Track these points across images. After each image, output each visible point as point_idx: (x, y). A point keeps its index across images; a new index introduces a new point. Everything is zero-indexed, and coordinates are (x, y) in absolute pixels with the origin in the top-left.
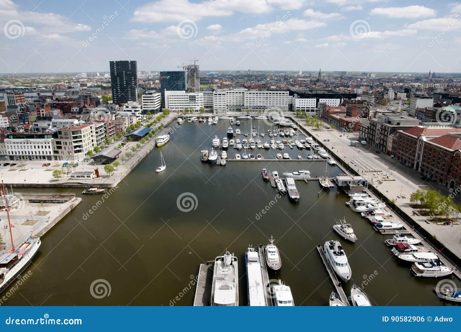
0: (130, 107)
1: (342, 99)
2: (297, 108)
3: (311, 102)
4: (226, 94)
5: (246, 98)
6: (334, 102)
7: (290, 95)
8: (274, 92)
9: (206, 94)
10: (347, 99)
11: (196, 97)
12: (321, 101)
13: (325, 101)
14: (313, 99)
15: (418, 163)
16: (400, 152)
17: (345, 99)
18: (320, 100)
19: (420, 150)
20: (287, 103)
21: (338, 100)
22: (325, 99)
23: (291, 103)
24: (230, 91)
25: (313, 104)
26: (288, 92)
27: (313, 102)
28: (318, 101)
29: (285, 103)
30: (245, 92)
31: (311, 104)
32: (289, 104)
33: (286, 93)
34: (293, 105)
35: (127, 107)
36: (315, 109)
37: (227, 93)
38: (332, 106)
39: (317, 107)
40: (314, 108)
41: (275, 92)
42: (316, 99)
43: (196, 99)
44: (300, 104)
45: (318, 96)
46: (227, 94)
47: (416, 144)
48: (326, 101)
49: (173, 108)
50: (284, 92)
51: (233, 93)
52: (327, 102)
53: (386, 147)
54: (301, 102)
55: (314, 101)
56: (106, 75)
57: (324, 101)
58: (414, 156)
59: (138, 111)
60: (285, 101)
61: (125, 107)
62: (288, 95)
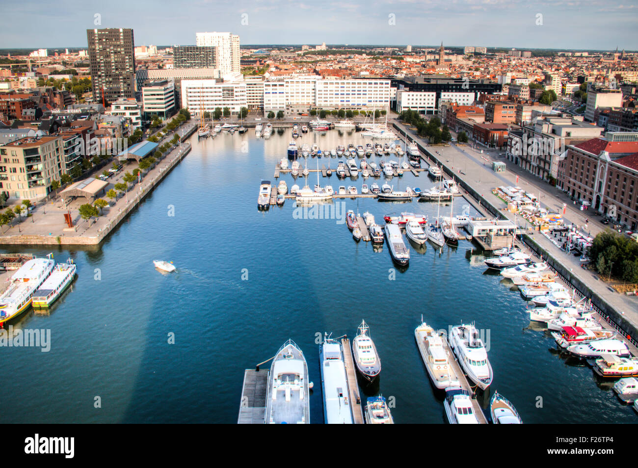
0: (122, 107)
1: (479, 93)
2: (404, 107)
3: (427, 97)
4: (285, 85)
5: (319, 91)
6: (466, 98)
7: (393, 86)
8: (365, 81)
9: (252, 84)
10: (486, 93)
11: (235, 90)
12: (444, 96)
13: (450, 97)
14: (431, 94)
15: (598, 197)
16: (571, 180)
17: (482, 93)
18: (443, 94)
19: (601, 177)
20: (387, 100)
21: (472, 95)
22: (450, 94)
23: (395, 100)
24: (292, 80)
25: (430, 102)
26: (389, 82)
27: (431, 97)
28: (438, 97)
29: (384, 100)
30: (317, 82)
31: (426, 101)
32: (391, 102)
33: (386, 84)
34: (397, 103)
35: (118, 107)
36: (434, 110)
37: (287, 82)
38: (461, 105)
39: (437, 107)
40: (432, 107)
41: (368, 81)
42: (434, 94)
43: (235, 94)
44: (408, 101)
45: (438, 88)
46: (287, 84)
47: (595, 167)
48: (452, 96)
49: (196, 109)
50: (382, 81)
51: (298, 82)
52: (454, 98)
53: (548, 172)
54: (411, 97)
55: (433, 96)
56: (80, 52)
57: (448, 96)
58: (592, 186)
59: (136, 114)
60: (384, 96)
61: (113, 107)
62: (389, 85)
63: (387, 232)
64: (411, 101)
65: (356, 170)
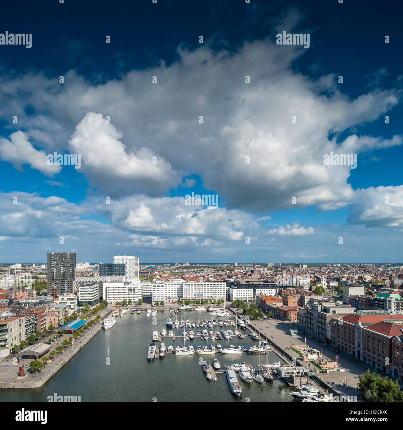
0: (66, 299)
1: (278, 289)
2: (234, 298)
3: (248, 292)
4: (165, 285)
5: (185, 289)
6: (270, 292)
7: (227, 286)
8: (211, 283)
9: (145, 285)
10: (282, 289)
11: (135, 289)
12: (258, 291)
13: (261, 291)
14: (250, 290)
15: (359, 351)
16: (340, 340)
17: (280, 289)
18: (257, 290)
19: (359, 338)
21: (274, 290)
22: (261, 290)
23: (229, 294)
24: (169, 283)
25: (250, 294)
26: (226, 283)
27: (250, 292)
28: (254, 291)
29: (223, 294)
30: (184, 284)
31: (248, 294)
32: (227, 295)
33: (223, 285)
34: (231, 296)
35: (63, 299)
36: (252, 299)
37: (166, 284)
38: (268, 296)
39: (254, 297)
40: (251, 298)
41: (213, 283)
42: (252, 290)
43: (135, 291)
44: (237, 295)
45: (254, 287)
46: (166, 285)
47: (354, 332)
48: (262, 291)
49: (111, 300)
50: (221, 283)
51: (172, 284)
52: (264, 292)
53: (325, 335)
54: (238, 292)
55: (251, 291)
56: (42, 266)
57: (260, 291)
58: (354, 344)
59: (74, 302)
60: (223, 292)
61: (60, 298)
62: (225, 286)
63: (227, 375)
64: (238, 295)
65: (207, 336)
